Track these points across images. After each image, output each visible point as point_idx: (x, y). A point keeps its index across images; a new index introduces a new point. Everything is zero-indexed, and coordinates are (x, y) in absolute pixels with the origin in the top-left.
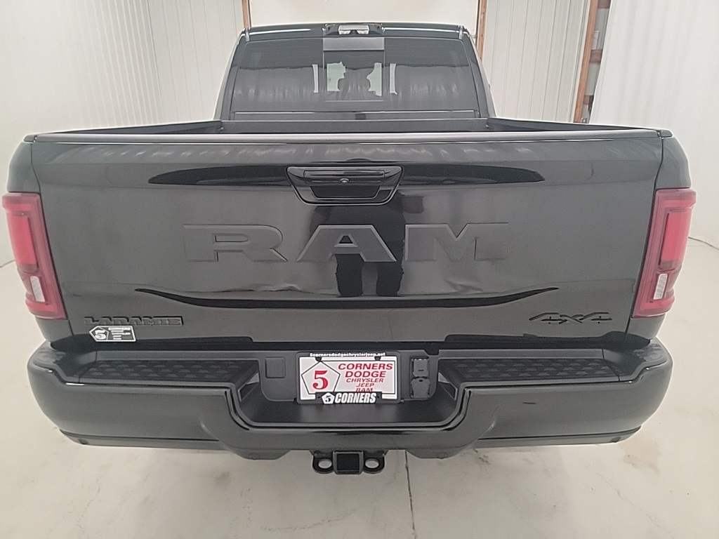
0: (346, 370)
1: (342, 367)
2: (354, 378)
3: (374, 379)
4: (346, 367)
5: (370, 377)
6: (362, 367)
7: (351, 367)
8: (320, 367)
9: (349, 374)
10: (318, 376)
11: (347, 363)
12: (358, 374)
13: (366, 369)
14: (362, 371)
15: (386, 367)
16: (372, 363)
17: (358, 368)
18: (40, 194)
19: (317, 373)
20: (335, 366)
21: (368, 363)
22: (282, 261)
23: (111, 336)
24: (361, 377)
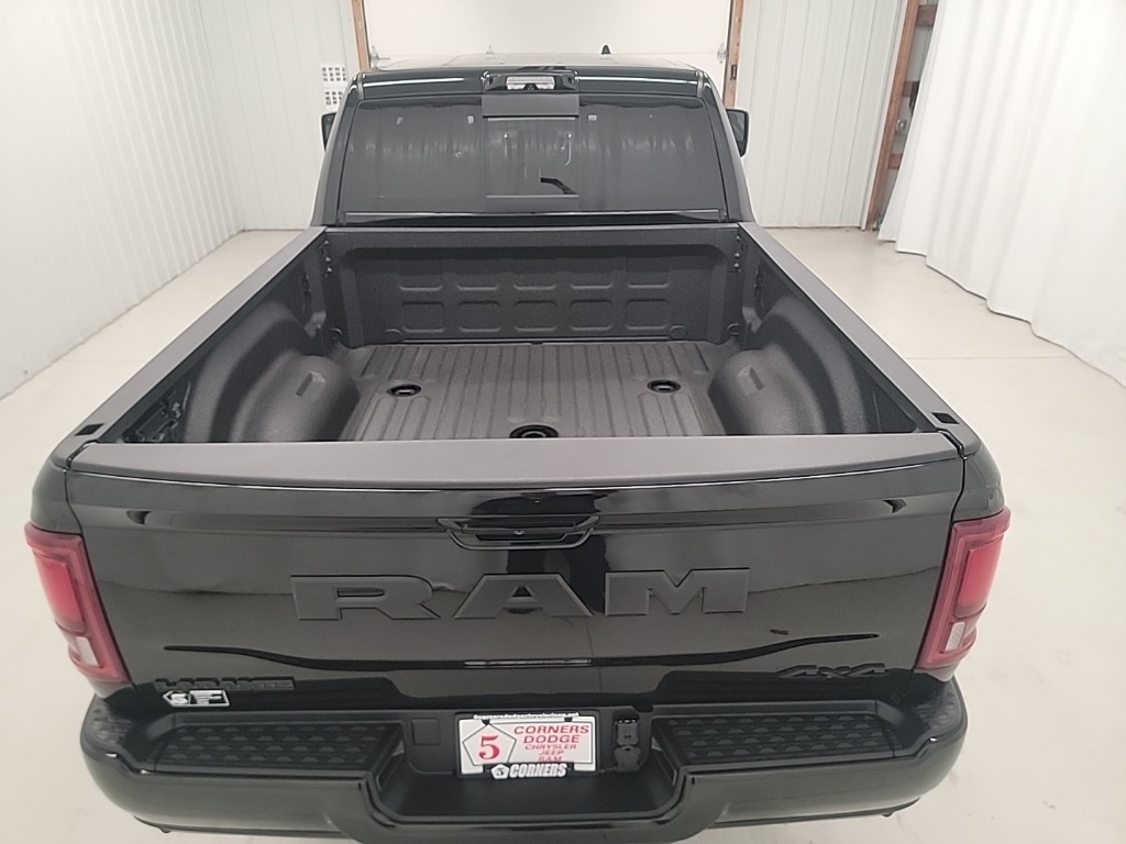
0: (525, 734)
1: (518, 731)
2: (536, 744)
3: (563, 745)
4: (524, 730)
5: (558, 742)
6: (547, 730)
7: (531, 730)
8: (488, 731)
9: (529, 740)
10: (485, 742)
11: (526, 726)
12: (541, 739)
13: (552, 733)
14: (547, 735)
15: (579, 729)
16: (561, 725)
17: (542, 732)
18: (81, 535)
19: (484, 739)
20: (510, 729)
21: (555, 726)
22: (433, 619)
23: (193, 701)
24: (546, 743)
